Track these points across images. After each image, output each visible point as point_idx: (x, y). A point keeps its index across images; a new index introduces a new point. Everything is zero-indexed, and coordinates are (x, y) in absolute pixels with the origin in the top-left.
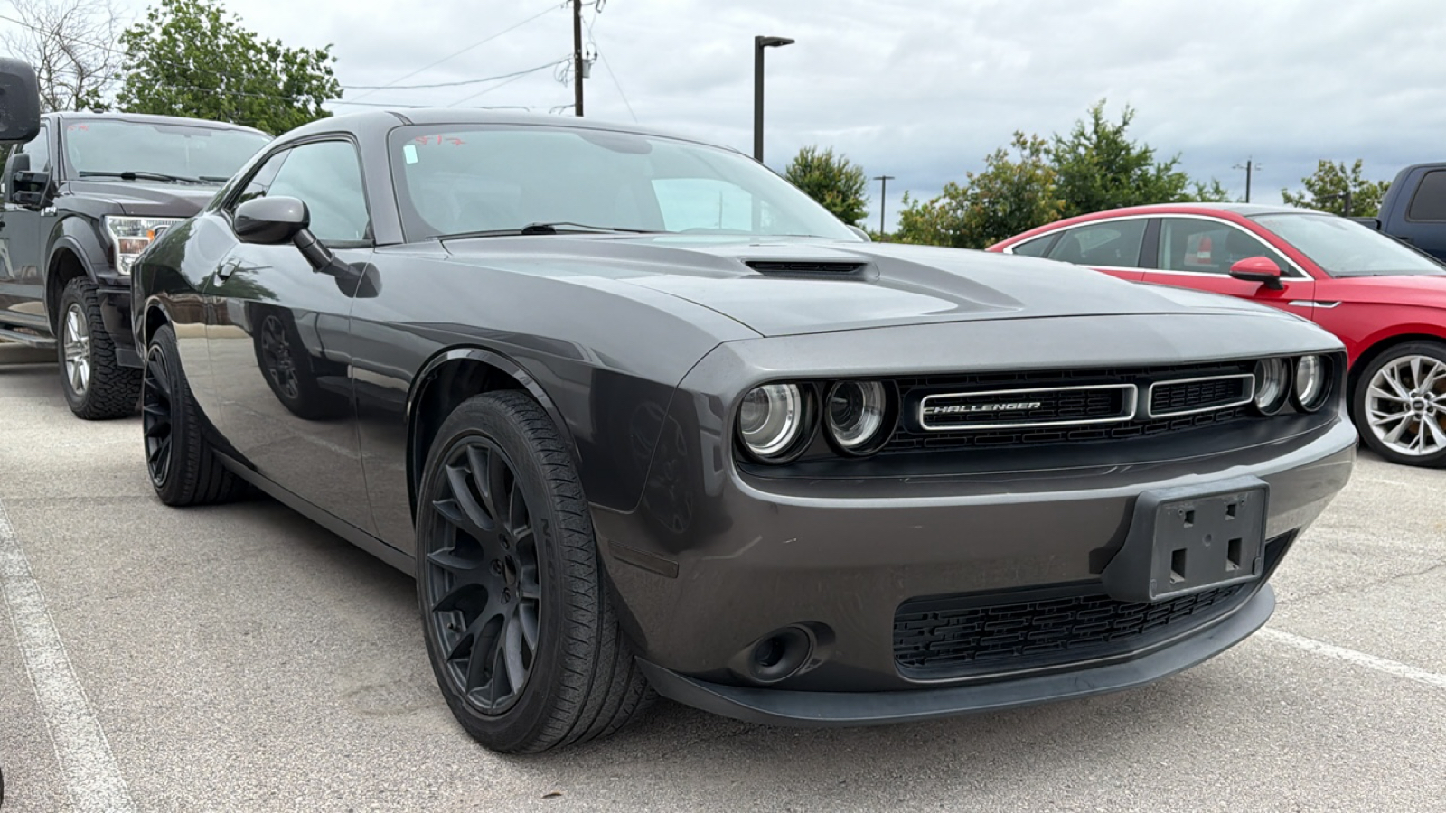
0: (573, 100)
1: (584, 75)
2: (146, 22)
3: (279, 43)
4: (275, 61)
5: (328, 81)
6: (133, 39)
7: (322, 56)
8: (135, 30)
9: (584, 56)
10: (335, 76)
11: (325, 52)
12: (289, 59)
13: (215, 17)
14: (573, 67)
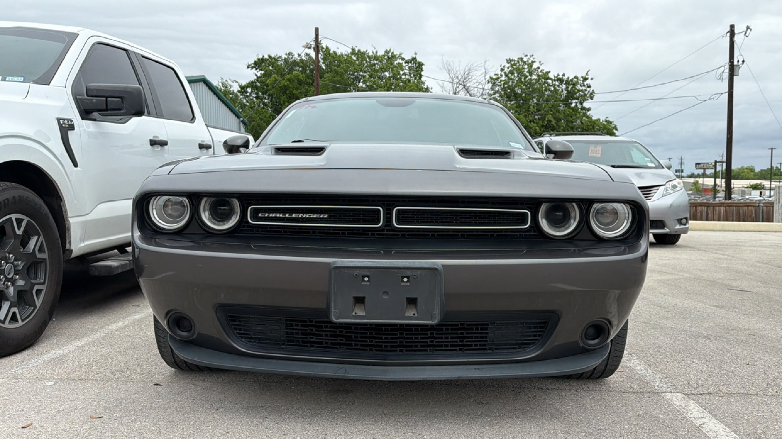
0: (727, 89)
1: (734, 74)
2: (499, 72)
3: (564, 75)
4: (561, 85)
5: (589, 92)
6: (493, 81)
7: (585, 79)
8: (494, 77)
9: (735, 63)
10: (592, 89)
11: (587, 76)
12: (567, 83)
13: (530, 65)
14: (727, 70)
